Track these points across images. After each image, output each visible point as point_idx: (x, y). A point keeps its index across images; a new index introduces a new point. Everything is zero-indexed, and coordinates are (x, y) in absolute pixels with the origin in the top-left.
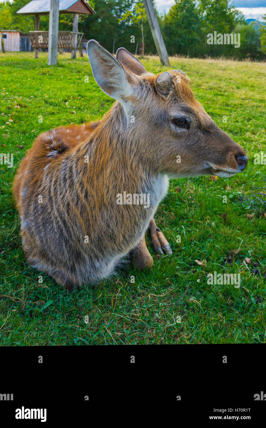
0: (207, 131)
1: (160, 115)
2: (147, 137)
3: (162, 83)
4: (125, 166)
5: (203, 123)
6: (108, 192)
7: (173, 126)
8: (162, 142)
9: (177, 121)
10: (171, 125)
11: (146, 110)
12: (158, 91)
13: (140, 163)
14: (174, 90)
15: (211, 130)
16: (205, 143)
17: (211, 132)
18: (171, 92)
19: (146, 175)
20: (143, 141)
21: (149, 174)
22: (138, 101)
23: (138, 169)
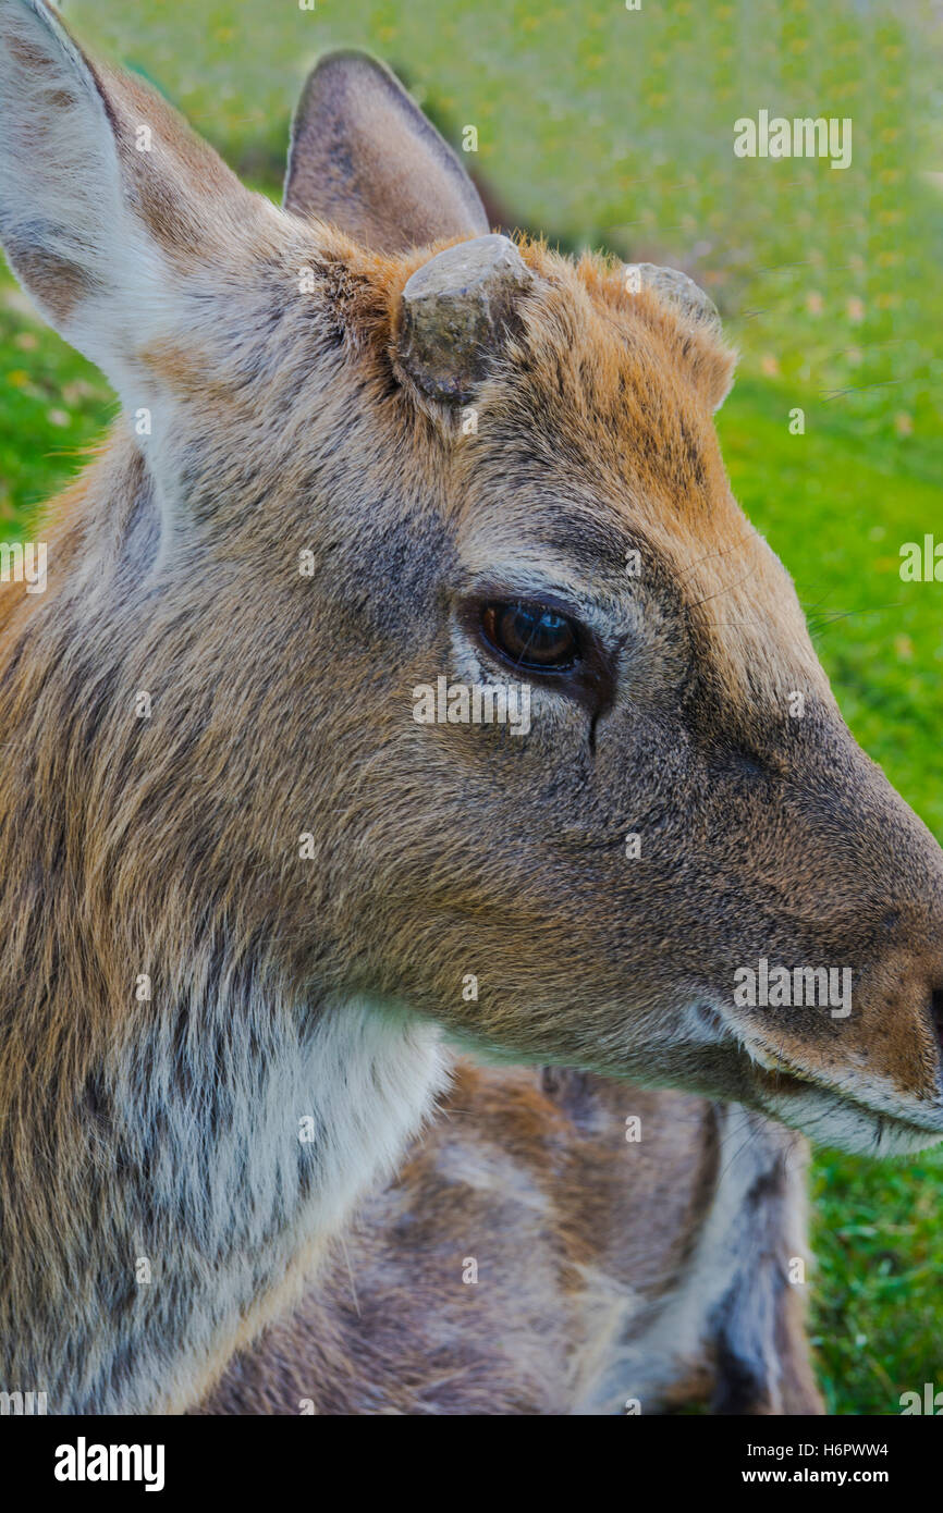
0: (755, 756)
1: (392, 545)
2: (273, 692)
3: (430, 306)
5: (735, 690)
8: (381, 755)
9: (508, 622)
10: (456, 639)
11: (291, 486)
12: (405, 363)
13: (179, 876)
14: (523, 380)
15: (780, 758)
16: (712, 840)
17: (776, 772)
18: (490, 390)
19: (214, 975)
20: (240, 714)
21: (244, 978)
22: (224, 393)
23: (156, 911)
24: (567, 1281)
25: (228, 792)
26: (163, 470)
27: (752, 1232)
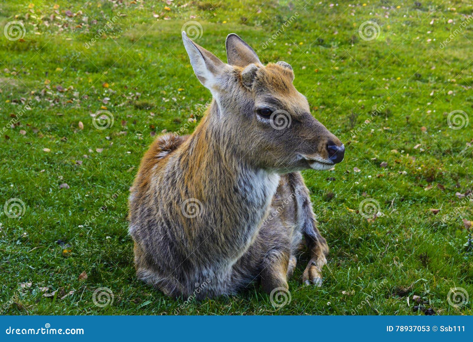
0: (298, 122)
1: (248, 106)
2: (238, 128)
3: (245, 75)
4: (219, 159)
6: (205, 187)
7: (259, 117)
8: (252, 133)
10: (257, 116)
11: (233, 100)
12: (244, 83)
13: (233, 156)
14: (258, 81)
15: (302, 121)
17: (301, 123)
18: (254, 84)
19: (242, 169)
20: (235, 132)
21: (246, 168)
22: (223, 90)
23: (232, 161)
24: (284, 224)
25: (236, 143)
26: (218, 102)
27: (306, 212)
